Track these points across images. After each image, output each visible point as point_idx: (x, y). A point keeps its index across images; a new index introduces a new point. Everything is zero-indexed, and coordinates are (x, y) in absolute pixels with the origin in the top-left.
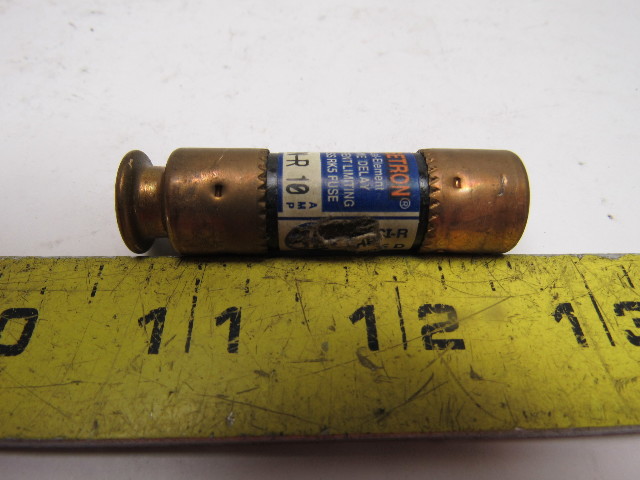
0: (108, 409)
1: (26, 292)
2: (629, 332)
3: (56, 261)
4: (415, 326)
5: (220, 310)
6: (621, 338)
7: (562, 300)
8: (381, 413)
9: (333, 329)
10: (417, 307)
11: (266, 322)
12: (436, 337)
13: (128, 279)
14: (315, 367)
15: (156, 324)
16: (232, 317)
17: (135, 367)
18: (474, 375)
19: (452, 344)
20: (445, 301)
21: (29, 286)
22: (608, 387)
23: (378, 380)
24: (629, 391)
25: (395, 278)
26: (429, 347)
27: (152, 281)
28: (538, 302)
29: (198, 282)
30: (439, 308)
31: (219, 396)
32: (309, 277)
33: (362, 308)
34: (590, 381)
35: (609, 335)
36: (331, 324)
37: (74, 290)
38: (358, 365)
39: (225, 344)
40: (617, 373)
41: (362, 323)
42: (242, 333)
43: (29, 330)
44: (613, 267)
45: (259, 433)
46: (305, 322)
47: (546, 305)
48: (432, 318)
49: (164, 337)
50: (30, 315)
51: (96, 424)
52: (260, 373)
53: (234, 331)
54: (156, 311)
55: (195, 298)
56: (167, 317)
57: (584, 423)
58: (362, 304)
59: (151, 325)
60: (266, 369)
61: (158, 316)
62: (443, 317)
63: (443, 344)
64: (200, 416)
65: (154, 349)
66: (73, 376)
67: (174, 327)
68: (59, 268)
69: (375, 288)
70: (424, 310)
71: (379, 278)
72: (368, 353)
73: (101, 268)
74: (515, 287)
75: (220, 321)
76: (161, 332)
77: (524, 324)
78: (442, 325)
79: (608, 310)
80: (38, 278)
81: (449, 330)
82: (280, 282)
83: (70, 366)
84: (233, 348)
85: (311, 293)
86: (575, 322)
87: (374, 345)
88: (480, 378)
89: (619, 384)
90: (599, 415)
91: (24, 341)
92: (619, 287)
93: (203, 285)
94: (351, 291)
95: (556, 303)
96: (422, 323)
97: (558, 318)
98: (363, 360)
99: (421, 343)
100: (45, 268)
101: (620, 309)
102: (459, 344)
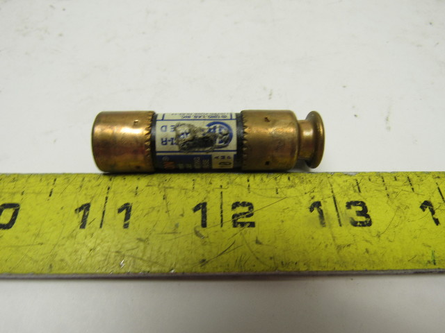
0: (57, 258)
1: (14, 194)
2: (352, 219)
3: (30, 175)
4: (229, 214)
5: (121, 204)
6: (346, 223)
7: (316, 200)
8: (203, 262)
9: (182, 215)
10: (232, 203)
11: (145, 212)
12: (240, 220)
13: (70, 187)
14: (171, 236)
15: (85, 213)
16: (127, 208)
17: (72, 236)
18: (257, 242)
19: (248, 225)
20: (248, 200)
21: (15, 190)
22: (333, 249)
23: (204, 244)
24: (344, 251)
25: (221, 186)
26: (235, 226)
27: (83, 188)
28: (302, 200)
29: (109, 189)
30: (244, 204)
31: (117, 252)
32: (172, 185)
33: (200, 204)
34: (323, 246)
35: (339, 221)
36: (181, 213)
37: (39, 193)
38: (194, 236)
39: (122, 223)
40: (339, 242)
41: (199, 212)
42: (132, 218)
43: (15, 215)
44: (351, 180)
45: (137, 271)
46: (167, 212)
47: (306, 202)
48: (240, 210)
49: (89, 220)
50: (15, 207)
51: (51, 266)
52: (140, 240)
53: (127, 217)
54: (85, 205)
55: (107, 198)
56: (91, 209)
57: (314, 269)
58: (200, 201)
59: (82, 213)
60: (143, 237)
61: (86, 207)
62: (246, 209)
63: (243, 224)
64: (106, 262)
65: (83, 226)
66: (39, 240)
67: (95, 214)
68: (32, 180)
69: (209, 192)
70: (235, 205)
71: (212, 186)
72: (201, 230)
73: (55, 180)
74: (290, 192)
75: (120, 211)
76: (87, 216)
77: (291, 213)
78: (245, 213)
79: (342, 206)
80: (19, 186)
81: (248, 216)
82: (155, 189)
83: (37, 235)
84: (126, 226)
85: (172, 195)
86: (321, 212)
87: (204, 225)
88: (260, 243)
89: (339, 248)
90: (324, 264)
91: (12, 221)
92: (352, 192)
93: (111, 190)
94: (195, 194)
95: (312, 201)
96: (233, 213)
97: (311, 209)
98: (197, 233)
99: (231, 224)
100: (24, 180)
101: (349, 205)
102: (252, 225)
